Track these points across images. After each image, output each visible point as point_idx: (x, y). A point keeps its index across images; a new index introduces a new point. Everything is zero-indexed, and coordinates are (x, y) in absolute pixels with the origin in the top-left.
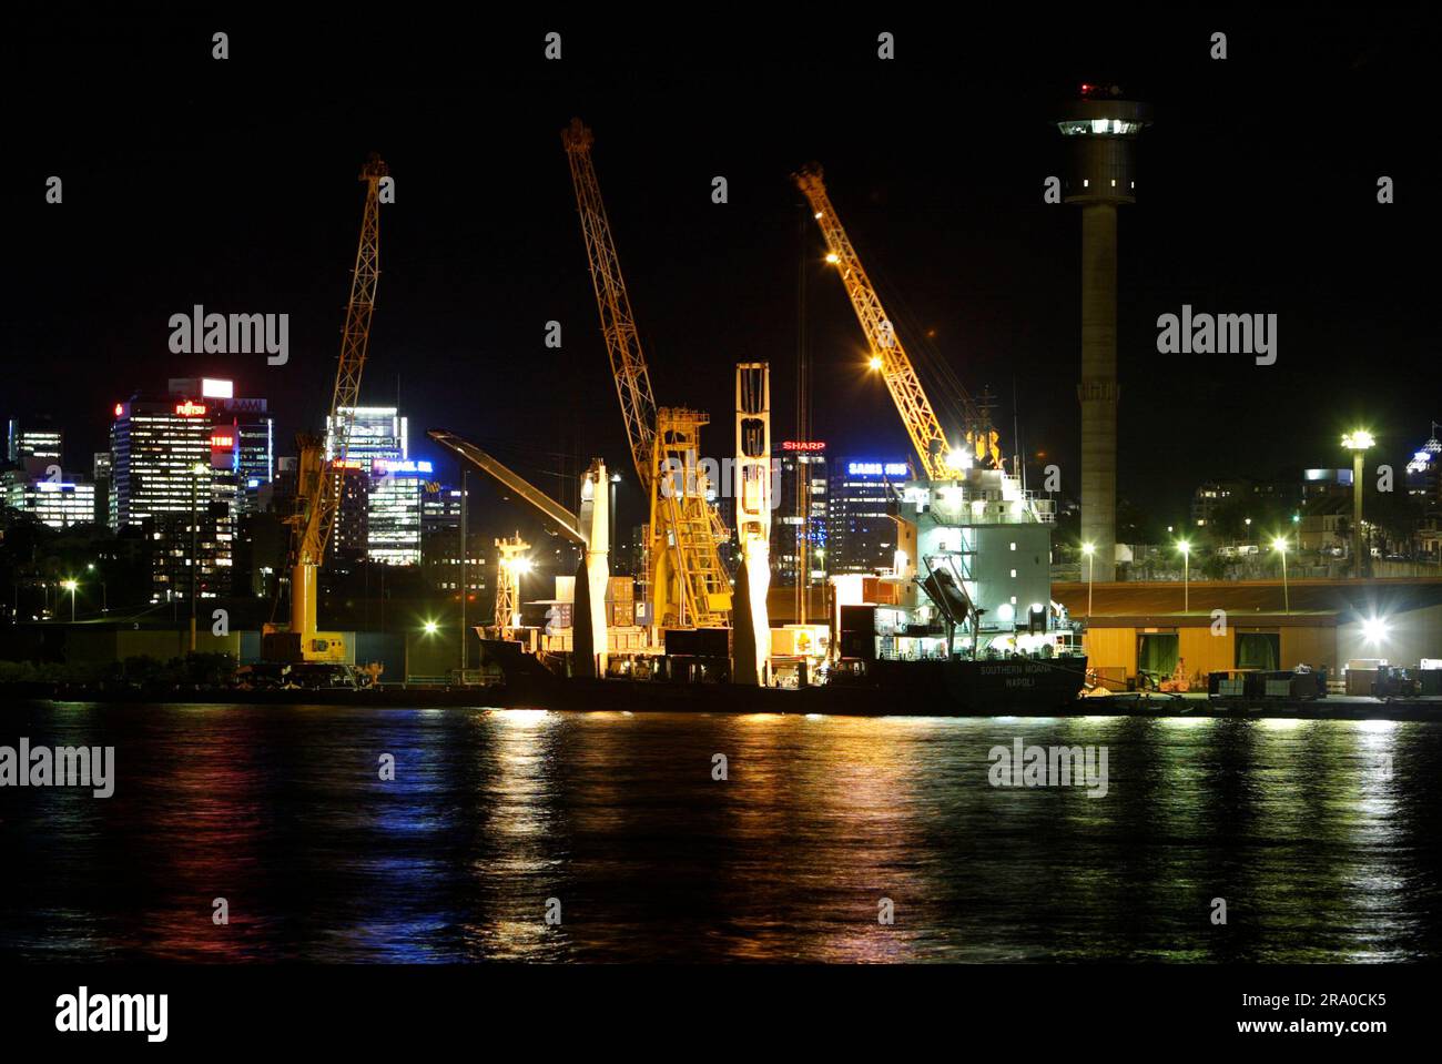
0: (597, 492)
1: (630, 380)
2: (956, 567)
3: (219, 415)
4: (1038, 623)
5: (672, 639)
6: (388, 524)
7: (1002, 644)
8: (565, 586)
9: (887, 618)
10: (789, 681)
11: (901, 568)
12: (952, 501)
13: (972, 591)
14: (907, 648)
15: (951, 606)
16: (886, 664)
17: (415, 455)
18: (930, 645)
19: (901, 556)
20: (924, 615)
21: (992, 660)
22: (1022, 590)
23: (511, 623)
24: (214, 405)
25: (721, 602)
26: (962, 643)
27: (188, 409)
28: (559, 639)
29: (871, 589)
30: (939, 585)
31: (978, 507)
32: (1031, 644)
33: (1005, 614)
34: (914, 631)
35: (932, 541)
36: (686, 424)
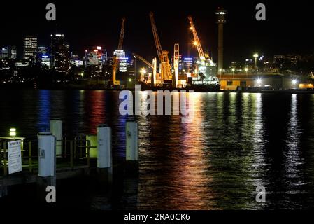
0: (155, 61)
1: (158, 47)
2: (204, 72)
3: (99, 52)
4: (214, 80)
5: (165, 82)
6: (122, 66)
7: (209, 83)
8: (150, 75)
9: (194, 79)
10: (181, 87)
11: (196, 72)
12: (203, 63)
13: (206, 75)
14: (196, 83)
15: (203, 77)
16: (194, 85)
17: (126, 57)
18: (200, 82)
19: (196, 70)
20: (199, 78)
21: (208, 85)
22: (212, 75)
23: (142, 79)
24: (99, 50)
25: (171, 77)
26: (204, 82)
27: (95, 51)
28: (149, 81)
29: (192, 75)
30: (201, 74)
31: (207, 64)
32: (213, 83)
33: (210, 78)
34: (197, 80)
35: (200, 68)
36: (166, 53)
